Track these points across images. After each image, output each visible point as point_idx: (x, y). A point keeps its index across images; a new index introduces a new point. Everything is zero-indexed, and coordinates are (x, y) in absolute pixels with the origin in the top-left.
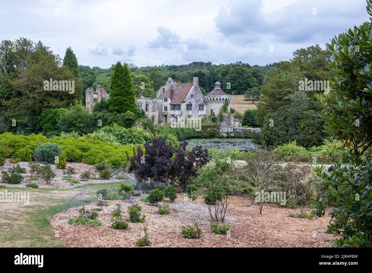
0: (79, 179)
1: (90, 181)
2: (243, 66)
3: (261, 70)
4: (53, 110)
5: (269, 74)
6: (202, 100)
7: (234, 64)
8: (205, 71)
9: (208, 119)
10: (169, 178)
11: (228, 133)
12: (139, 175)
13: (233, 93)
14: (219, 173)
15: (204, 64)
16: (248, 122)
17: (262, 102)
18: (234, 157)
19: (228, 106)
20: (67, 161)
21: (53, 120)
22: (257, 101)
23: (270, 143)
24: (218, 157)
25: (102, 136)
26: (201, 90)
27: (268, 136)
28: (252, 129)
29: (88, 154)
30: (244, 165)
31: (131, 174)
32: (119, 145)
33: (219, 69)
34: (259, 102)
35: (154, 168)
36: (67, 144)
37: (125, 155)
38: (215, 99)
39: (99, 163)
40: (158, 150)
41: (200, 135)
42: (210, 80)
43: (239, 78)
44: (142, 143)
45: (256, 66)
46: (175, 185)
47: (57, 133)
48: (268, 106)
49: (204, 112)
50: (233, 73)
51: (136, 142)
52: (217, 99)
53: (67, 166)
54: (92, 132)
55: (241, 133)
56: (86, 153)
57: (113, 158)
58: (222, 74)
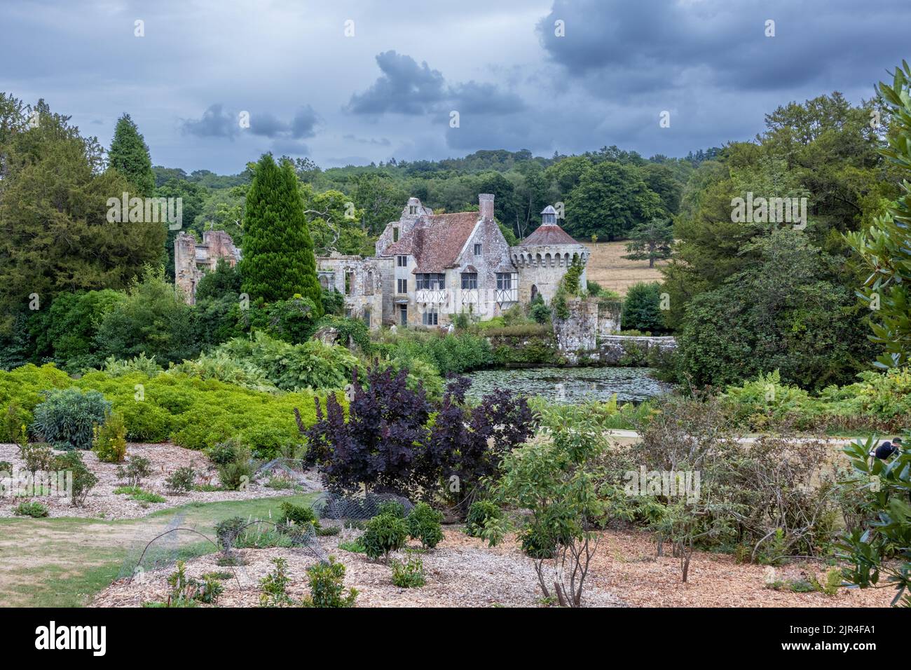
0: (164, 490)
1: (195, 496)
2: (622, 161)
3: (675, 171)
4: (82, 297)
5: (697, 181)
6: (505, 259)
7: (595, 153)
8: (512, 175)
9: (523, 314)
10: (419, 484)
11: (581, 353)
12: (333, 474)
13: (594, 237)
14: (563, 466)
15: (510, 157)
16: (639, 321)
17: (679, 262)
18: (604, 421)
19: (581, 274)
20: (127, 438)
21: (83, 323)
22: (663, 258)
23: (704, 379)
24: (560, 421)
25: (224, 367)
26: (501, 229)
27: (696, 360)
28: (650, 339)
29: (186, 420)
30: (634, 443)
31: (310, 474)
32: (274, 393)
33: (551, 169)
34: (671, 261)
35: (374, 454)
36: (125, 392)
37: (293, 418)
38: (543, 257)
39: (218, 444)
40: (386, 403)
41: (501, 359)
42: (528, 201)
43: (609, 194)
44: (339, 384)
45: (660, 159)
46: (436, 504)
47: (97, 362)
48: (696, 272)
49: (511, 295)
50: (594, 179)
51: (319, 382)
52: (548, 255)
53: (128, 455)
54: (195, 356)
55: (619, 353)
56: (179, 415)
57: (257, 430)
58: (561, 183)
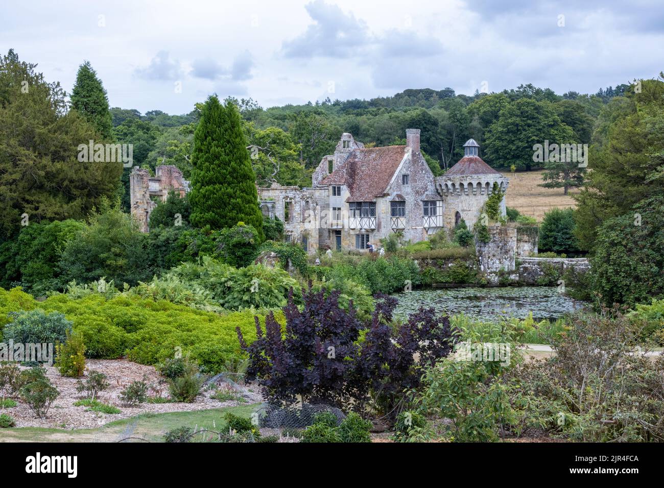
0: (119, 402)
1: (147, 408)
2: (538, 97)
3: (586, 106)
4: (47, 227)
5: (607, 116)
6: (431, 188)
7: (512, 91)
8: (436, 112)
9: (448, 238)
10: (351, 395)
11: (501, 273)
12: (272, 387)
13: (513, 167)
14: (480, 378)
15: (434, 95)
16: (555, 244)
17: (591, 190)
18: (520, 336)
19: (500, 201)
20: (86, 355)
21: (48, 250)
22: (576, 186)
23: (616, 297)
24: (477, 337)
25: (175, 290)
26: (427, 161)
27: (608, 280)
28: (565, 261)
29: (139, 338)
30: (549, 357)
31: (252, 386)
32: (220, 313)
33: (472, 105)
34: (583, 188)
35: (309, 368)
36: (85, 312)
37: (235, 336)
38: (466, 186)
39: (168, 359)
40: (320, 321)
41: (428, 280)
42: (452, 135)
43: (527, 128)
44: (279, 304)
45: (572, 95)
46: (367, 414)
47: (60, 285)
48: (607, 199)
49: (437, 221)
50: (512, 115)
51: (261, 302)
52: (470, 184)
53: (87, 370)
54: (148, 279)
55: (537, 274)
56: (133, 334)
57: (204, 347)
58: (481, 118)
